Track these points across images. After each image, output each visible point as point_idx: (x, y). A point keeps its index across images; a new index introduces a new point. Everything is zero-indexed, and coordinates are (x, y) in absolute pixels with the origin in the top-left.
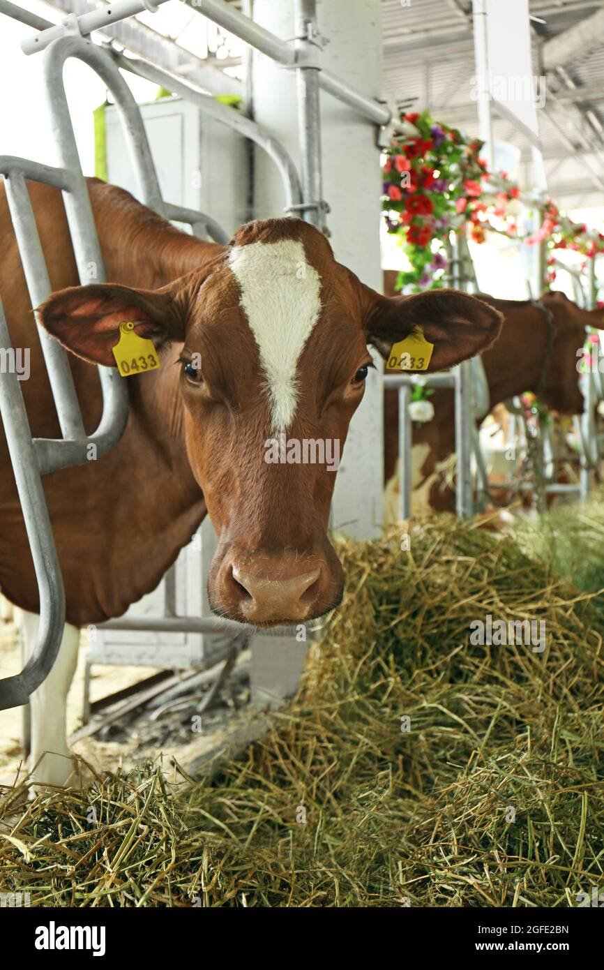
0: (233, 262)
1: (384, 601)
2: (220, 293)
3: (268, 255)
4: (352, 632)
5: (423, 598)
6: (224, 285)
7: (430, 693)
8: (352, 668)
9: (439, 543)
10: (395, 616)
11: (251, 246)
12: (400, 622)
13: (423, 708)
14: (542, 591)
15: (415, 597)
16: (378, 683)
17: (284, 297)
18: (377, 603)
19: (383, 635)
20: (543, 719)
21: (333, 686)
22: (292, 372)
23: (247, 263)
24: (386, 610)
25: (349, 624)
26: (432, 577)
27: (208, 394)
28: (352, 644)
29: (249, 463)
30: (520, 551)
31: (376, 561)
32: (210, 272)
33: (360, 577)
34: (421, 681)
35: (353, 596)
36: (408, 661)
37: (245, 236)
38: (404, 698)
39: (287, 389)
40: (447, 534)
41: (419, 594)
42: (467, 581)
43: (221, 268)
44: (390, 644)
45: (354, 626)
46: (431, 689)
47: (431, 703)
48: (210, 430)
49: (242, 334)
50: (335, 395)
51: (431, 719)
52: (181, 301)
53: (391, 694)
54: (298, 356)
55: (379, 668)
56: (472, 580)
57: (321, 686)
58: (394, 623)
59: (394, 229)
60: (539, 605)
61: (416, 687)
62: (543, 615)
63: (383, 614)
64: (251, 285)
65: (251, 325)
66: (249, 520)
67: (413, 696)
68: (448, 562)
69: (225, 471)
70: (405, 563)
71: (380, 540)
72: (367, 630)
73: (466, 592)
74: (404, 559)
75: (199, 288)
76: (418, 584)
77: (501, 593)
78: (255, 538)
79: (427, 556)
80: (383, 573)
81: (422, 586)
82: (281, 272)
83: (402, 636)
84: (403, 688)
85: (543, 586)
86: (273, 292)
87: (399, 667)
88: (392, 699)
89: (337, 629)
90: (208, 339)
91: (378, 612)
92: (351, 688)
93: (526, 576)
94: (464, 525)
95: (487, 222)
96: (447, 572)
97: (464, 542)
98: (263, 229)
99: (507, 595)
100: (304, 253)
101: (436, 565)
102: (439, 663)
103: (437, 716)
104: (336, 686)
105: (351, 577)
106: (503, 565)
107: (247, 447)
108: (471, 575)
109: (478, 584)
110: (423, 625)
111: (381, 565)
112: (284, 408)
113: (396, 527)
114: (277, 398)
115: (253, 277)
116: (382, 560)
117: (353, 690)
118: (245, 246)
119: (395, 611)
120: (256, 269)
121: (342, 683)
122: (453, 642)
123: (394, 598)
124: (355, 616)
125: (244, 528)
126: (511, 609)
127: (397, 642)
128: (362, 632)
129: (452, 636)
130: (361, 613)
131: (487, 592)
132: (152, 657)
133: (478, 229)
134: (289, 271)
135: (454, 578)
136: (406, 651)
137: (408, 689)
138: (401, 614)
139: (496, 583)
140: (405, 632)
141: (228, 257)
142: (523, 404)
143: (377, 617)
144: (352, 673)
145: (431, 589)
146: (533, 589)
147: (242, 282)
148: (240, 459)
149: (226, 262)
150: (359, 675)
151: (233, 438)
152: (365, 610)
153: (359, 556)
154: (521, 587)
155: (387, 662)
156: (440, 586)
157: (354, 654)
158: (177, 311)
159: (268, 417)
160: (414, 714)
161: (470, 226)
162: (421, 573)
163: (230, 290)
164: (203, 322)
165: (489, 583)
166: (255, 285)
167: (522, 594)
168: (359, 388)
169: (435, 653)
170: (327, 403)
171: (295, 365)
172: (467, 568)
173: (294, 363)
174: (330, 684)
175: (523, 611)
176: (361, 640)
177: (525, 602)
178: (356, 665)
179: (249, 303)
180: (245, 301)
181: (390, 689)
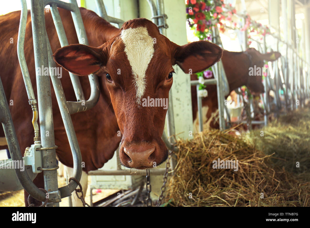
0: (122, 36)
1: (195, 161)
2: (117, 47)
3: (134, 33)
4: (185, 172)
5: (209, 160)
6: (118, 44)
7: (213, 192)
8: (185, 185)
9: (214, 139)
10: (199, 166)
11: (128, 29)
12: (202, 168)
13: (212, 198)
14: (252, 155)
15: (206, 159)
16: (195, 190)
17: (140, 48)
18: (193, 162)
19: (196, 173)
20: (255, 199)
21: (179, 192)
22: (144, 76)
23: (127, 36)
24: (196, 164)
25: (183, 170)
26: (212, 152)
27: (114, 85)
28: (185, 177)
29: (129, 110)
30: (243, 141)
31: (192, 147)
32: (114, 40)
33: (186, 152)
34: (210, 188)
35: (184, 159)
36: (205, 182)
37: (126, 26)
38: (204, 194)
39: (142, 82)
40: (217, 136)
41: (208, 158)
42: (225, 152)
43: (118, 38)
44: (198, 176)
45: (185, 170)
46: (214, 191)
47: (215, 196)
48: (117, 98)
49: (125, 62)
50: (161, 84)
51: (214, 202)
52: (105, 51)
53: (200, 194)
54: (146, 70)
55: (195, 185)
56: (227, 152)
57: (174, 192)
58: (199, 169)
59: (191, 26)
60: (252, 160)
61: (209, 191)
62: (253, 163)
63: (195, 166)
64: (128, 44)
65: (128, 59)
66: (129, 131)
67: (208, 194)
68: (218, 146)
69: (122, 113)
70: (202, 147)
71: (193, 140)
72: (190, 172)
73: (224, 157)
74: (202, 146)
75: (111, 46)
76: (207, 155)
77: (237, 156)
78: (131, 137)
79: (210, 144)
80: (194, 151)
81: (209, 155)
82: (139, 39)
83: (203, 173)
84: (204, 191)
85: (252, 153)
86: (136, 46)
87: (202, 184)
88: (200, 195)
89: (179, 172)
90: (113, 64)
91: (193, 165)
92: (185, 192)
93: (246, 150)
94: (223, 132)
95: (225, 24)
96: (218, 150)
97: (223, 139)
98: (132, 23)
99: (239, 157)
100: (147, 31)
101: (213, 147)
102: (216, 182)
103: (217, 200)
104: (180, 192)
105: (183, 152)
106: (238, 146)
107: (129, 104)
108: (226, 150)
109: (229, 154)
110: (210, 169)
111: (193, 148)
112: (141, 89)
113: (198, 134)
114: (138, 85)
115: (129, 41)
116: (194, 146)
117: (186, 192)
118: (126, 30)
119: (199, 164)
120: (130, 38)
121: (182, 191)
122: (221, 175)
123: (199, 160)
124: (185, 167)
125: (128, 134)
126: (241, 162)
127: (201, 175)
128: (188, 172)
129: (220, 173)
130: (187, 165)
131: (232, 156)
132: (114, 186)
133: (222, 27)
134: (142, 38)
135: (220, 152)
136: (204, 179)
137: (206, 191)
138: (202, 165)
139: (235, 153)
140: (203, 172)
141: (121, 34)
142: (242, 90)
143: (193, 167)
144: (186, 187)
145: (212, 156)
146: (249, 155)
147: (125, 43)
148: (126, 109)
149: (120, 36)
150: (188, 188)
151: (124, 101)
152: (189, 164)
153: (185, 145)
154: (244, 154)
155: (198, 182)
156: (215, 155)
157: (185, 180)
158: (104, 54)
159: (135, 93)
160: (209, 200)
161: (219, 26)
162: (208, 151)
163: (121, 46)
164: (111, 58)
165: (233, 153)
166: (130, 44)
167: (245, 156)
168: (170, 81)
169: (215, 179)
170: (158, 87)
171: (145, 73)
172: (224, 148)
173: (144, 73)
174: (178, 191)
175: (246, 162)
176: (188, 175)
177: (246, 159)
178: (186, 184)
179: (127, 50)
180: (126, 50)
181: (199, 192)
